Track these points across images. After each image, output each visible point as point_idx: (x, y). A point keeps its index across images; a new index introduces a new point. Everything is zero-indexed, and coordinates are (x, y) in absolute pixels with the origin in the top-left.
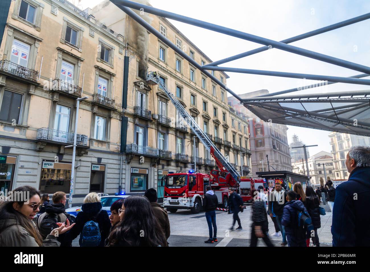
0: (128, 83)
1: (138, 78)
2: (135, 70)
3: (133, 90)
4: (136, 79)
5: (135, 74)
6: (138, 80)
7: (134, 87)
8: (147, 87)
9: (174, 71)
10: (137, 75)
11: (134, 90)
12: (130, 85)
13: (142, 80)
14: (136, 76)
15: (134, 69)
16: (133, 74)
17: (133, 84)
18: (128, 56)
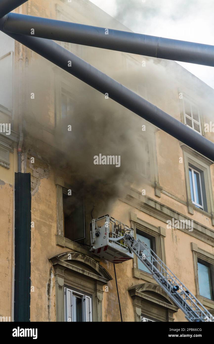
0: (32, 261)
1: (65, 242)
2: (51, 217)
3: (49, 285)
4: (58, 245)
5: (54, 231)
6: (65, 250)
7: (53, 276)
8: (97, 269)
9: (185, 208)
10: (60, 234)
11: (52, 284)
12: (38, 269)
13: (79, 249)
14: (57, 235)
15: (50, 212)
16: (45, 230)
17: (49, 266)
18: (27, 172)
